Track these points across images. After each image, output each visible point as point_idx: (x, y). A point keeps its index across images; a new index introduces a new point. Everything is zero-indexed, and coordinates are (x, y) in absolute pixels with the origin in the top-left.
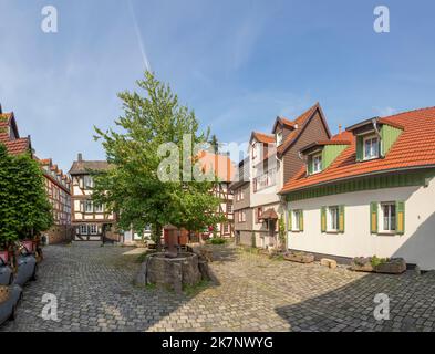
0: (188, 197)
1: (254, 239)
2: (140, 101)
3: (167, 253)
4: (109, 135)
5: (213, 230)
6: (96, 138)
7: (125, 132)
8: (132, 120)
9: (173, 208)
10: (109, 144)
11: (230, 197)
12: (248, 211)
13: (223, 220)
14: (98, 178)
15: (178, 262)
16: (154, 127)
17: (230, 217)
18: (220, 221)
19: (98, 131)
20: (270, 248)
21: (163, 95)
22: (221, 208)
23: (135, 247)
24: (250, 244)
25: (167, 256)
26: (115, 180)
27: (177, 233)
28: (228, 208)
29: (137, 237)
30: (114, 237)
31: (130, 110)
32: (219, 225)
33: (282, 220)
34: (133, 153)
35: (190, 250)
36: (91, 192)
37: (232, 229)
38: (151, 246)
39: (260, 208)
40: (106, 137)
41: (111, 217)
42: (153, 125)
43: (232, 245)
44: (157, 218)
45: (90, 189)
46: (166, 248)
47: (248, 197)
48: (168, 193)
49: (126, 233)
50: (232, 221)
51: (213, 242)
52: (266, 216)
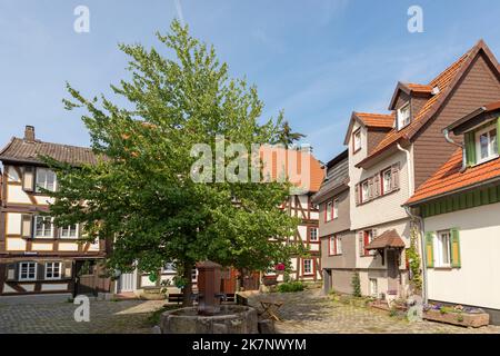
0: (241, 216)
1: (357, 283)
2: (161, 64)
3: (202, 307)
4: (99, 106)
5: (283, 268)
6: (70, 106)
7: (132, 107)
8: (145, 89)
9: (214, 234)
10: (98, 122)
11: (315, 216)
12: (346, 237)
13: (301, 252)
14: (70, 178)
15: (222, 321)
16: (185, 107)
17: (314, 247)
18: (296, 255)
19: (75, 94)
20: (389, 298)
21: (204, 61)
22: (297, 234)
23: (143, 299)
24: (351, 290)
25: (201, 313)
26: (106, 183)
27: (220, 274)
28: (311, 234)
29: (146, 281)
30: (99, 283)
31: (143, 74)
32: (294, 261)
33: (412, 249)
34: (146, 143)
35: (242, 301)
36: (52, 201)
37: (317, 267)
38: (172, 297)
39: (368, 231)
40: (91, 108)
41: (94, 247)
42: (183, 102)
43: (318, 294)
44: (186, 249)
45: (50, 194)
46: (200, 299)
47: (346, 215)
48: (207, 209)
49: (125, 277)
50: (317, 254)
51: (285, 289)
52: (382, 244)
